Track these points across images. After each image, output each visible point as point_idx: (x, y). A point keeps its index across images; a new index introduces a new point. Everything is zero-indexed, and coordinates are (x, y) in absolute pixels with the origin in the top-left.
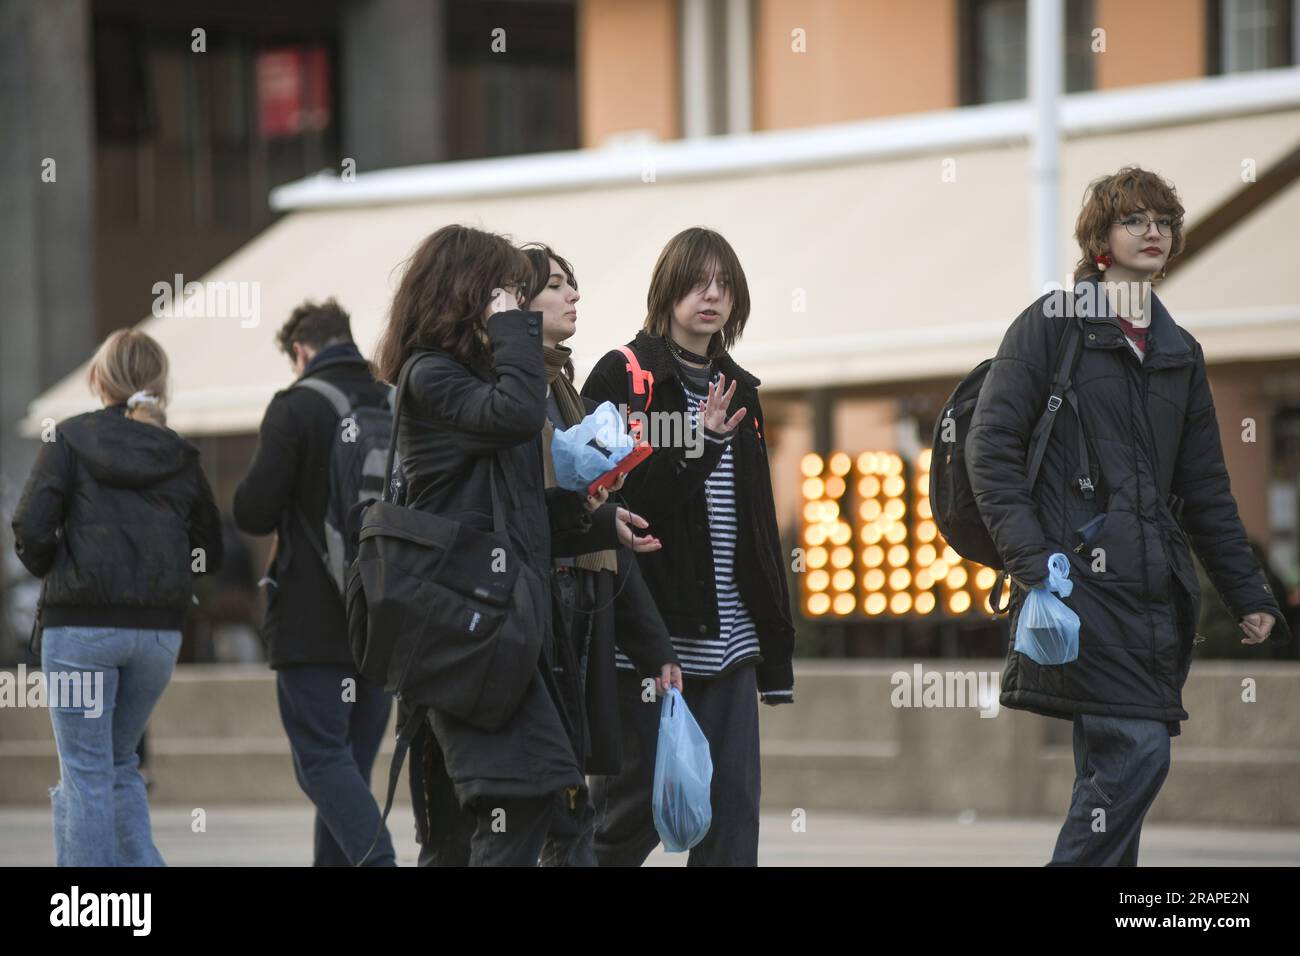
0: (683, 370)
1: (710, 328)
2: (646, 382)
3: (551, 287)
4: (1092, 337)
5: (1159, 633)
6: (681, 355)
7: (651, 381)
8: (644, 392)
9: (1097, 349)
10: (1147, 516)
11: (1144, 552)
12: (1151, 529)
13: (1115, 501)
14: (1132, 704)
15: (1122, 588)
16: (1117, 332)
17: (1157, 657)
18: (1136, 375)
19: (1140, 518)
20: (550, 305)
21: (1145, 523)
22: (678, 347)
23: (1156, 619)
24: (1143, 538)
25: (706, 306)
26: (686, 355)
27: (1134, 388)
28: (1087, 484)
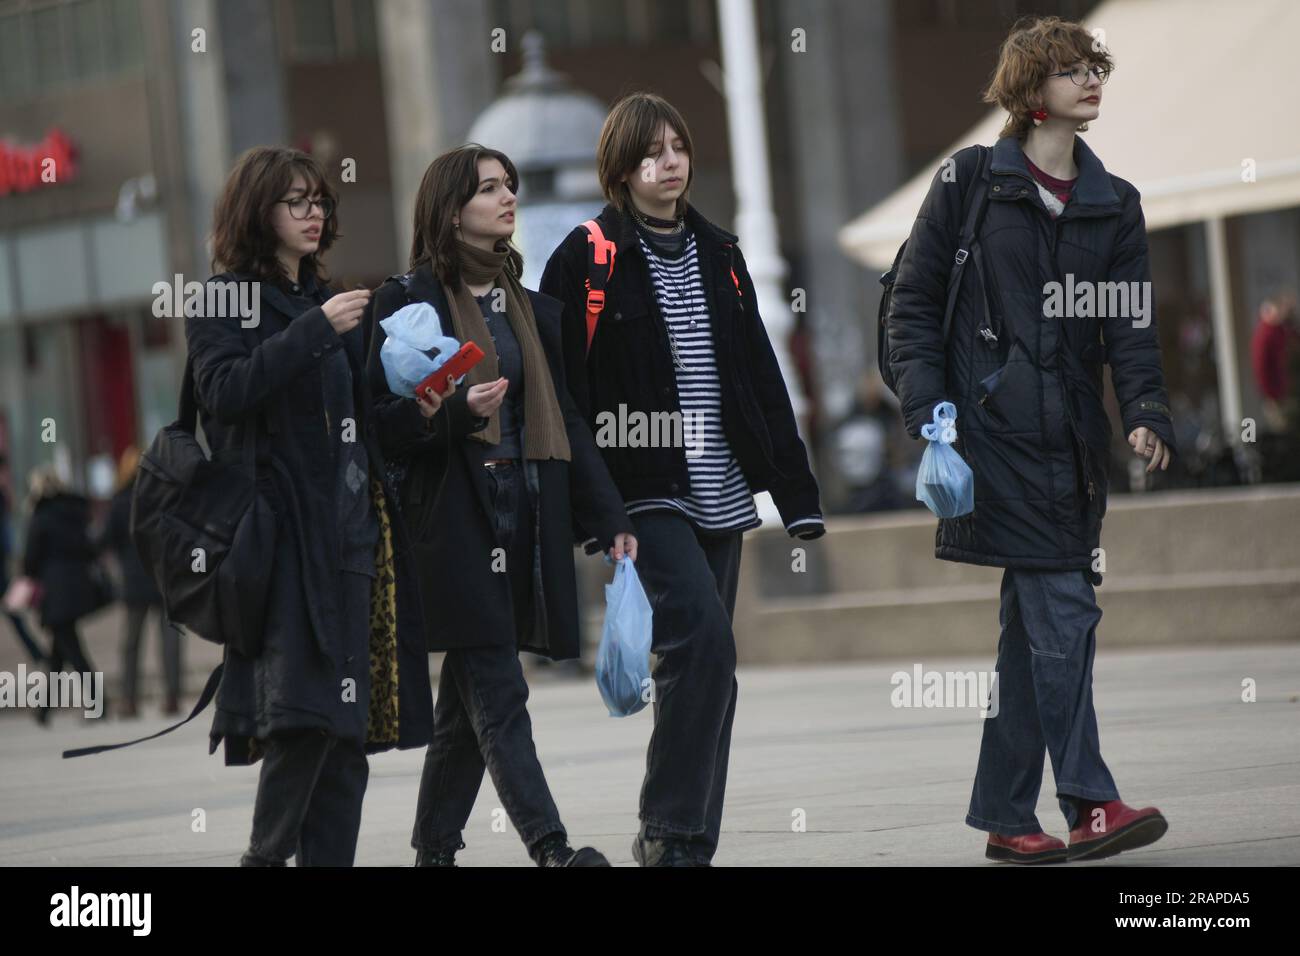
0: (651, 237)
1: (676, 194)
2: (609, 252)
3: (483, 191)
4: (997, 189)
5: (1058, 484)
6: (647, 223)
7: (613, 251)
8: (606, 262)
9: (1002, 201)
10: (1045, 365)
11: (1041, 400)
12: (1048, 378)
13: (1014, 351)
14: (1030, 556)
15: (1021, 439)
16: (1020, 183)
17: (1057, 507)
18: (1046, 227)
19: (1039, 368)
20: (482, 212)
21: (1042, 372)
22: (643, 216)
23: (1056, 467)
24: (1041, 387)
25: (668, 175)
26: (652, 221)
27: (1042, 239)
28: (988, 334)
